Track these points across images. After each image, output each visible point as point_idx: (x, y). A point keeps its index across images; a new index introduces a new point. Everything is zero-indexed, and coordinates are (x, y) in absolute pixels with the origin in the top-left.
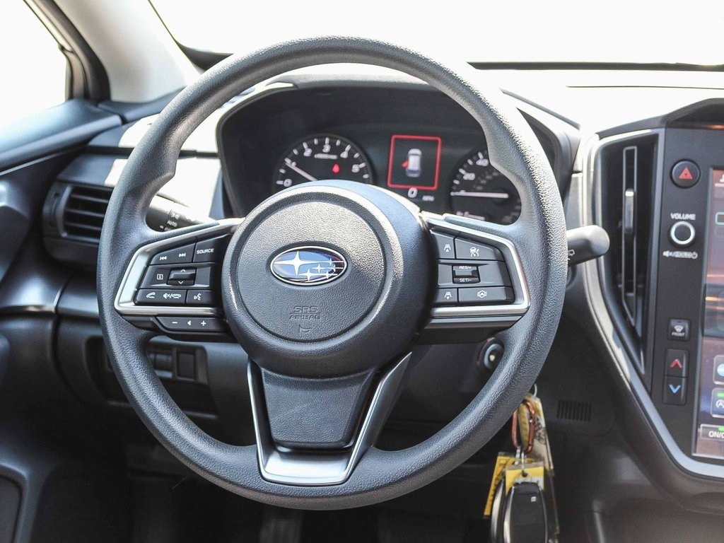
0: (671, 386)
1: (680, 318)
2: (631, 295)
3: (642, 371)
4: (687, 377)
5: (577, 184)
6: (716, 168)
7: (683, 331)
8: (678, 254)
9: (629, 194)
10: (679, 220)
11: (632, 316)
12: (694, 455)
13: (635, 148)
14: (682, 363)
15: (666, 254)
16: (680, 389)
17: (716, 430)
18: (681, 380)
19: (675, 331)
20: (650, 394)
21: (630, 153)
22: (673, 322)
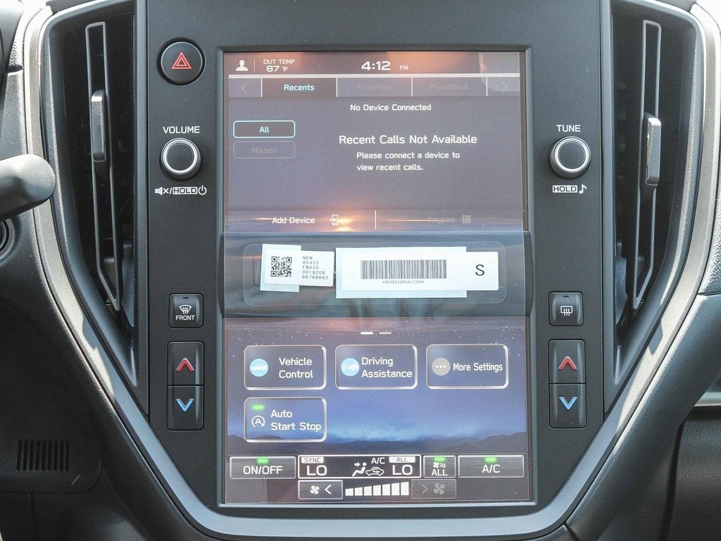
0: (179, 401)
1: (186, 291)
2: (111, 260)
3: (134, 382)
4: (202, 385)
5: (15, 88)
6: (228, 50)
7: (192, 312)
8: (178, 191)
9: (96, 99)
10: (176, 136)
11: (114, 295)
12: (221, 505)
13: (103, 24)
14: (194, 365)
15: (159, 191)
16: (194, 403)
17: (255, 463)
18: (194, 390)
19: (181, 313)
20: (148, 417)
21: (96, 33)
22: (177, 300)
